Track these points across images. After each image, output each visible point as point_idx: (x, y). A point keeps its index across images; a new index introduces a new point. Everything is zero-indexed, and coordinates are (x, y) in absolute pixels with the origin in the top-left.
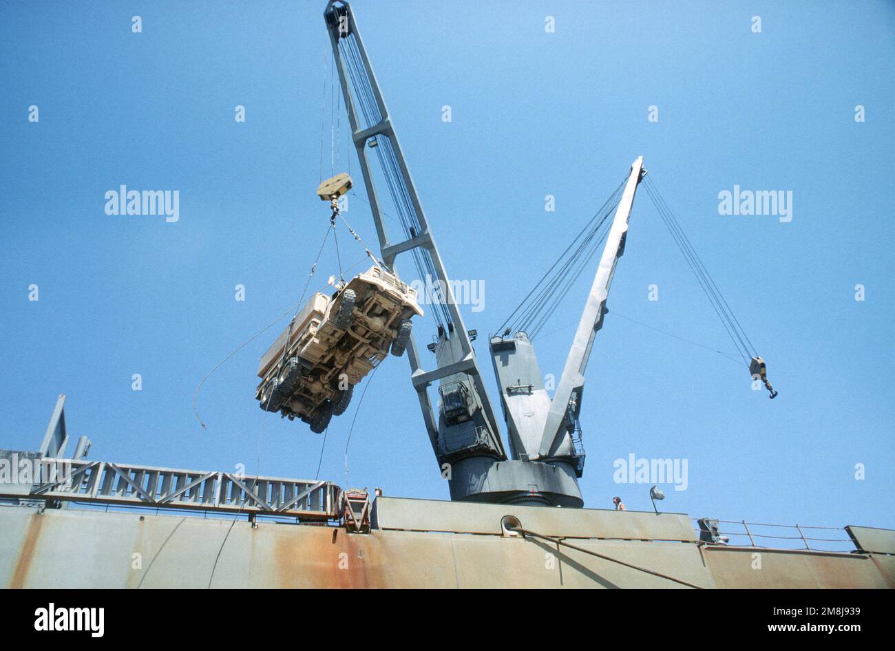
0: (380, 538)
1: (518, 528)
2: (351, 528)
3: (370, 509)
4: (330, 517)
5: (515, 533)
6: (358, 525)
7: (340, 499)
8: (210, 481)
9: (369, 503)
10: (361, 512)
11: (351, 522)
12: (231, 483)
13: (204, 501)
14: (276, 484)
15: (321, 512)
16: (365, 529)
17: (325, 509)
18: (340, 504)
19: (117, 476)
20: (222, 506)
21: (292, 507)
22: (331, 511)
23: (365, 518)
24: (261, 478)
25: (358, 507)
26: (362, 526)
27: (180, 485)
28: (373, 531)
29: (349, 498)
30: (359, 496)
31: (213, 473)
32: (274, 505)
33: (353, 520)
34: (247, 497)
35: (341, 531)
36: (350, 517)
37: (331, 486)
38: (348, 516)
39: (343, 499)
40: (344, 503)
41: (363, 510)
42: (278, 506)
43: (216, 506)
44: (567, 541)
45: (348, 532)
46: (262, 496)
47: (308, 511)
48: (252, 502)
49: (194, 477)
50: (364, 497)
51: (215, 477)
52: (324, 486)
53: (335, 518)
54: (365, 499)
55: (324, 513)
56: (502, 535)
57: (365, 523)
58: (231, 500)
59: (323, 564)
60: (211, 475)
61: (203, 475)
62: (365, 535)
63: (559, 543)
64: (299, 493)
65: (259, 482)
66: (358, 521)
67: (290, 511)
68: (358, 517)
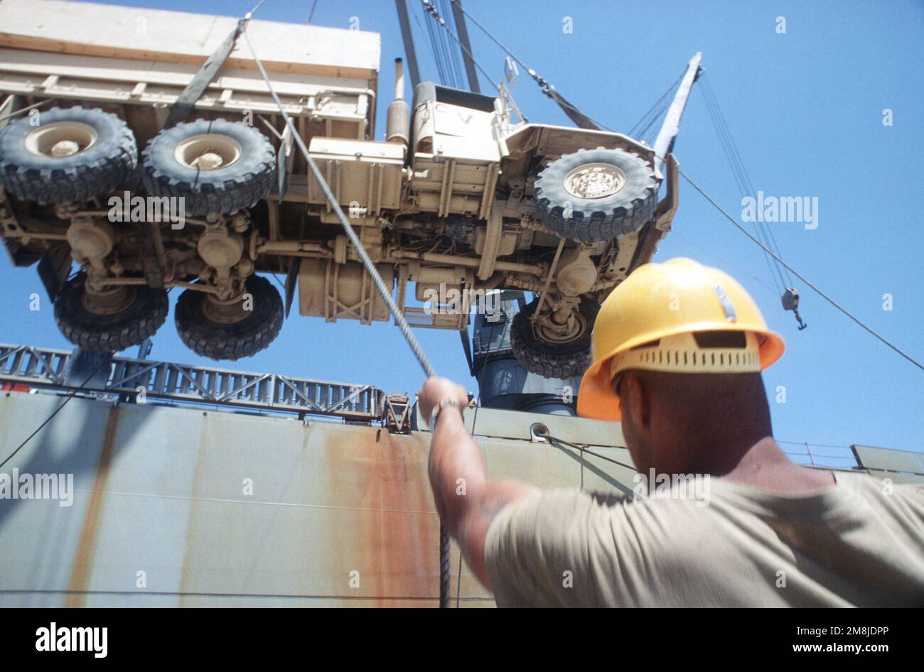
0: (418, 438)
1: (546, 434)
2: (393, 429)
3: (410, 412)
4: (374, 418)
5: (543, 439)
6: (400, 426)
7: (383, 402)
8: (264, 382)
9: (409, 407)
10: (402, 414)
11: (393, 424)
12: (283, 384)
13: (259, 400)
14: (324, 387)
15: (365, 414)
16: (406, 430)
17: (369, 411)
18: (383, 406)
19: (180, 375)
20: (275, 405)
21: (339, 408)
22: (375, 412)
23: (406, 420)
24: (311, 380)
25: (399, 410)
26: (403, 427)
27: (237, 386)
28: (413, 432)
29: (392, 402)
30: (401, 400)
31: (267, 375)
32: (323, 406)
33: (394, 422)
34: (298, 397)
35: (384, 431)
36: (392, 419)
37: (375, 390)
38: (390, 418)
39: (386, 402)
40: (387, 406)
41: (404, 413)
42: (326, 406)
43: (271, 405)
44: (590, 449)
45: (390, 432)
46: (312, 397)
47: (354, 413)
48: (303, 403)
49: (250, 378)
50: (405, 401)
51: (269, 379)
52: (369, 390)
53: (378, 419)
54: (406, 403)
55: (369, 415)
56: (531, 440)
57: (405, 425)
58: (284, 400)
59: (368, 460)
60: (265, 377)
61: (257, 377)
62: (406, 436)
63: (582, 450)
64: (345, 396)
65: (309, 384)
66: (399, 422)
67: (336, 412)
68: (399, 419)
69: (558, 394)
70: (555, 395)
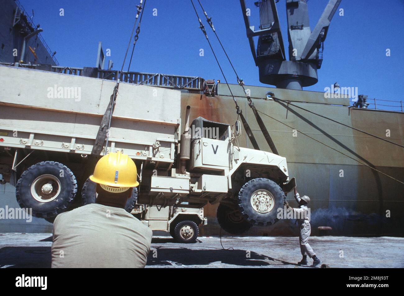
0: (218, 98)
1: (273, 97)
2: (207, 94)
3: (215, 87)
4: (200, 90)
5: (271, 98)
6: (210, 93)
7: (204, 83)
8: (156, 77)
9: (215, 85)
10: (212, 88)
11: (208, 92)
12: (163, 77)
13: (154, 84)
14: (180, 78)
15: (197, 88)
16: (213, 95)
17: (198, 87)
18: (204, 85)
19: (124, 76)
20: (160, 86)
21: (186, 86)
22: (200, 88)
23: (213, 91)
24: (174, 75)
25: (210, 87)
26: (212, 93)
27: (146, 79)
28: (216, 96)
29: (207, 83)
30: (211, 82)
31: (157, 74)
32: (179, 86)
33: (208, 91)
34: (169, 83)
35: (204, 95)
36: (208, 90)
37: (200, 79)
38: (207, 90)
39: (205, 83)
40: (205, 85)
41: (213, 88)
42: (181, 86)
43: (159, 86)
44: (292, 103)
45: (206, 96)
46: (175, 82)
47: (192, 88)
48: (171, 85)
49: (150, 75)
50: (213, 83)
51: (158, 75)
52: (198, 79)
53: (202, 90)
54: (213, 84)
55: (198, 89)
56: (266, 99)
57: (213, 93)
58: (164, 84)
59: (196, 107)
60: (156, 75)
61: (153, 75)
62: (213, 97)
63: (288, 103)
64: (188, 81)
65: (174, 77)
66: (210, 92)
67: (185, 88)
68: (210, 90)
69: (294, 74)
70: (293, 75)
